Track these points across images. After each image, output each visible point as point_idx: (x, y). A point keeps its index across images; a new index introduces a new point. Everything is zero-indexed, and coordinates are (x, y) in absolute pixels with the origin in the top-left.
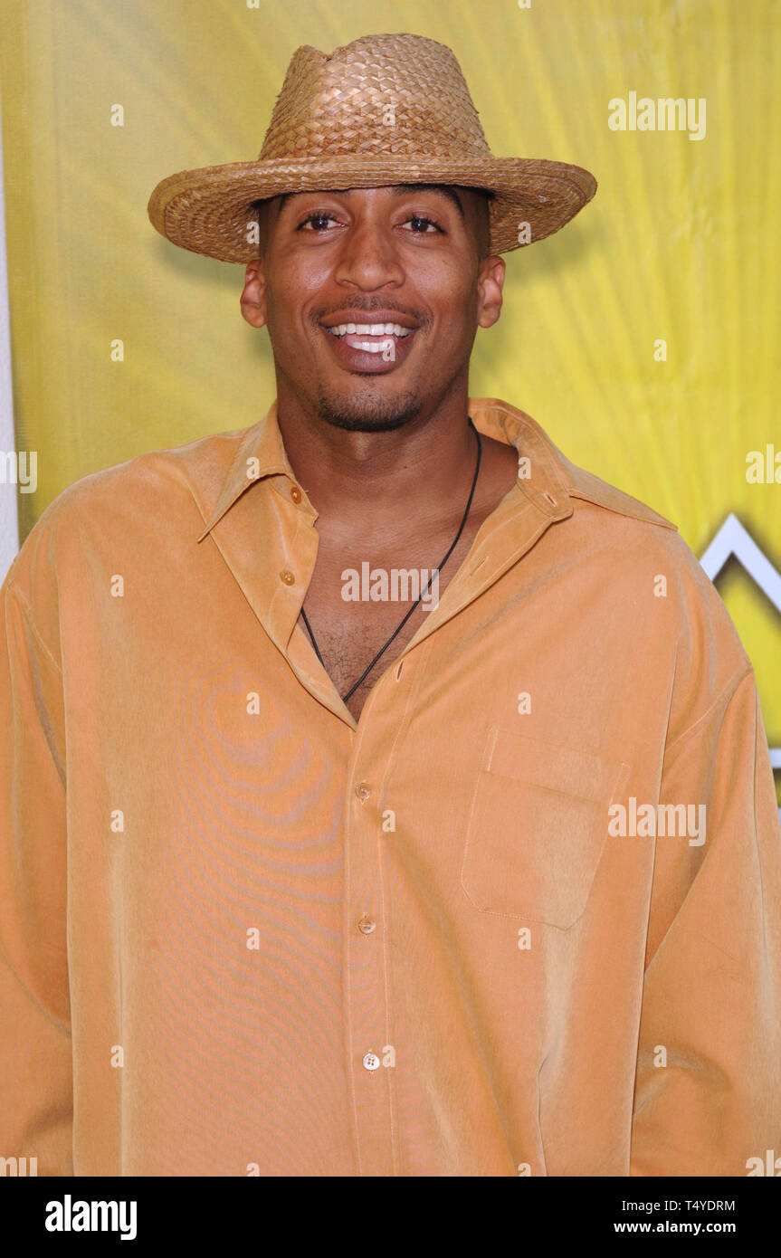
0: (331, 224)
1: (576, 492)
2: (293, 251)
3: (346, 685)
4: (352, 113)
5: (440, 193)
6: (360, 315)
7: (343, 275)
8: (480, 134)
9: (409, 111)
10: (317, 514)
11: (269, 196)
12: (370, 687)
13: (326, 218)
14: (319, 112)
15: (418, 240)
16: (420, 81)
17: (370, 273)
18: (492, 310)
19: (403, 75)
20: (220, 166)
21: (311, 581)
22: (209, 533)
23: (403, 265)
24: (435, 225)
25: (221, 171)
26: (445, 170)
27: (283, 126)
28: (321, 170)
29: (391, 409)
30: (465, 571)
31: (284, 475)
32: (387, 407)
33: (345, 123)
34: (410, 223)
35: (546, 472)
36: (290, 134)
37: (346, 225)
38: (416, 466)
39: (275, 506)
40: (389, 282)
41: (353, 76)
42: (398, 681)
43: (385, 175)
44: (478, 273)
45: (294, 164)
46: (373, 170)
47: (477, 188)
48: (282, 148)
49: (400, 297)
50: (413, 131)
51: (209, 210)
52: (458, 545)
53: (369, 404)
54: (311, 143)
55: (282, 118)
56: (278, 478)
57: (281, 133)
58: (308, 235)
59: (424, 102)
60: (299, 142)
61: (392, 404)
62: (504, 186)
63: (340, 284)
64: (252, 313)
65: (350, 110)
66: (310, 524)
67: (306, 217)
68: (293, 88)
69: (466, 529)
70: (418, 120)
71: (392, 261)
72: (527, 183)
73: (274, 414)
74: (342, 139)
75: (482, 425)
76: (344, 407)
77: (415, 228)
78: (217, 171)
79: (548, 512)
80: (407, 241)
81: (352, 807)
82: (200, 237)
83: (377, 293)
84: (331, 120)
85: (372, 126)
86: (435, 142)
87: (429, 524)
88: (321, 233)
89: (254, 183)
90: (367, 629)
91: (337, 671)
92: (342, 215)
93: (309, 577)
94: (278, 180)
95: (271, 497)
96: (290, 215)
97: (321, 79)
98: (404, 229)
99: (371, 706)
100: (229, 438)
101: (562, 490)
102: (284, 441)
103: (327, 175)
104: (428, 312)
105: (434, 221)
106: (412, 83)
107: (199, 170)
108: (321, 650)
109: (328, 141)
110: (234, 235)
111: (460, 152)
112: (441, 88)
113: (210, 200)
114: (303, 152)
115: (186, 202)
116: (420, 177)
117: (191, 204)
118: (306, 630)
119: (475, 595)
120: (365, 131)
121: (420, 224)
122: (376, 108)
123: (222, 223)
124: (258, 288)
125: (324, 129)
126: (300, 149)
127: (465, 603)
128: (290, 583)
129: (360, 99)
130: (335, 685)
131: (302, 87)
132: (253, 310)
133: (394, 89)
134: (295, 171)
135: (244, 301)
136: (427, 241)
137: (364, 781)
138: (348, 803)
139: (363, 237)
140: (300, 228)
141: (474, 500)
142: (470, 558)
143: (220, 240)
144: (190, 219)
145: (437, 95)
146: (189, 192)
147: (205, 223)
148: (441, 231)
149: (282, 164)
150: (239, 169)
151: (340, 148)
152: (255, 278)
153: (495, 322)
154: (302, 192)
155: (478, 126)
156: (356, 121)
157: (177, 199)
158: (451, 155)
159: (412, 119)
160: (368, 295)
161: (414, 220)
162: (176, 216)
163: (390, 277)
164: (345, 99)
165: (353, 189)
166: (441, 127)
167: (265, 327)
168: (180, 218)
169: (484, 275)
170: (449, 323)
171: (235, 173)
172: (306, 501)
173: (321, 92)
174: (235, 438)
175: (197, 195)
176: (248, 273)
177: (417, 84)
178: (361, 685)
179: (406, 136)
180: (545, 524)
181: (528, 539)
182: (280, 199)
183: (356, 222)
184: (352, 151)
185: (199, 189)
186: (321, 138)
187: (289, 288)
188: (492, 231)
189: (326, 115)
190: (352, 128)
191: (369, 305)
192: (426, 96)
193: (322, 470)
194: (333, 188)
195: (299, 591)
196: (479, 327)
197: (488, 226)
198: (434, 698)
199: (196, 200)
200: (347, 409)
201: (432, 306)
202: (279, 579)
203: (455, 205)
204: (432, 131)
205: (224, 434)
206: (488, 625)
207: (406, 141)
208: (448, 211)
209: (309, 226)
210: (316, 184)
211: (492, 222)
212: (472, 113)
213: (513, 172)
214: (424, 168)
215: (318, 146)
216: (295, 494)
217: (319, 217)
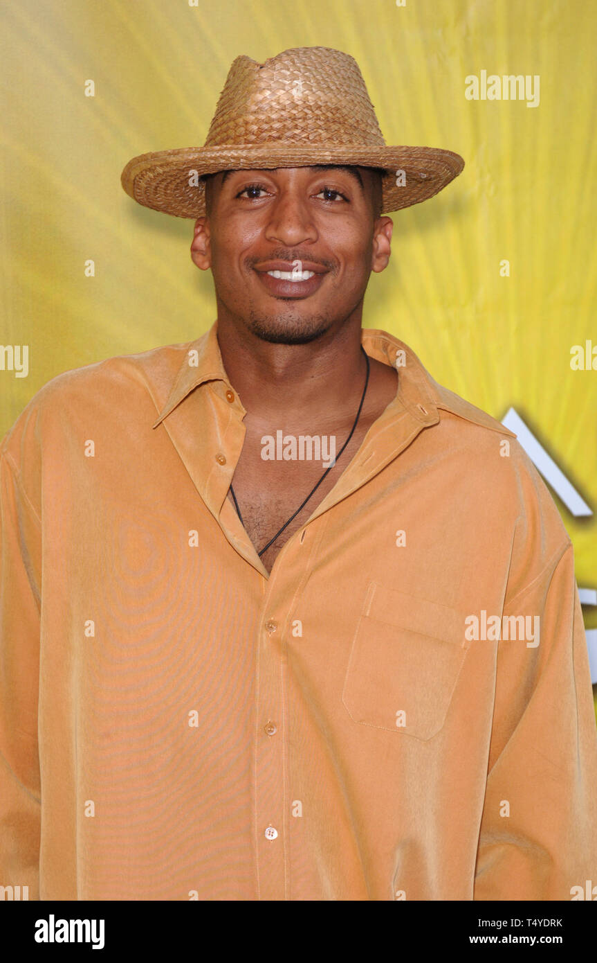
0: (263, 194)
1: (442, 405)
2: (233, 213)
3: (262, 544)
4: (279, 109)
5: (346, 172)
6: (284, 264)
7: (271, 233)
8: (376, 125)
9: (323, 108)
10: (245, 412)
11: (214, 172)
12: (280, 547)
13: (258, 189)
14: (254, 108)
15: (329, 207)
16: (331, 84)
17: (292, 232)
18: (383, 258)
19: (318, 80)
20: (179, 150)
21: (238, 463)
22: (161, 422)
23: (317, 226)
24: (341, 195)
25: (178, 153)
26: (351, 155)
27: (226, 117)
28: (256, 154)
29: (308, 326)
30: (356, 463)
31: (222, 380)
32: (303, 325)
33: (274, 116)
34: (323, 194)
35: (420, 388)
36: (231, 124)
37: (274, 195)
38: (321, 376)
39: (212, 403)
40: (307, 240)
41: (280, 80)
42: (302, 544)
43: (305, 159)
44: (374, 230)
45: (235, 149)
46: (295, 155)
47: (374, 168)
48: (225, 134)
49: (314, 250)
50: (325, 123)
51: (169, 181)
52: (351, 441)
53: (290, 322)
54: (248, 132)
55: (225, 111)
56: (216, 383)
57: (224, 122)
58: (245, 202)
59: (334, 100)
60: (238, 131)
61: (307, 323)
62: (395, 166)
63: (269, 240)
64: (200, 259)
65: (278, 107)
66: (240, 418)
67: (243, 189)
68: (233, 87)
69: (357, 429)
70: (329, 115)
71: (309, 223)
72: (412, 164)
73: (215, 333)
74: (272, 129)
75: (369, 349)
76: (271, 326)
77: (327, 198)
78: (176, 153)
79: (421, 419)
80: (320, 208)
81: (262, 638)
82: (160, 200)
83: (297, 248)
84: (263, 114)
85: (295, 119)
86: (342, 131)
87: (329, 423)
88: (254, 200)
89: (204, 162)
90: (279, 502)
91: (255, 533)
92: (270, 187)
93: (237, 459)
94: (223, 161)
95: (209, 396)
96: (230, 186)
97: (256, 82)
98: (318, 198)
99: (280, 562)
100: (176, 349)
101: (431, 403)
102: (222, 354)
103: (260, 158)
104: (335, 259)
105: (341, 192)
106: (325, 86)
107: (161, 152)
108: (243, 516)
109: (261, 131)
110: (186, 198)
111: (361, 139)
112: (347, 89)
113: (170, 174)
114: (241, 138)
115: (151, 175)
116: (331, 160)
117: (154, 176)
118: (233, 500)
119: (364, 481)
120: (289, 123)
121: (330, 195)
122: (297, 105)
123: (178, 189)
124: (204, 240)
125: (258, 121)
126: (239, 136)
127: (357, 486)
128: (222, 464)
129: (286, 98)
130: (253, 543)
131: (241, 87)
132: (201, 257)
133: (312, 90)
134: (236, 155)
135: (194, 249)
136: (335, 207)
137: (272, 619)
138: (259, 636)
139: (286, 205)
140: (238, 196)
141: (364, 407)
142: (361, 452)
143: (175, 201)
144: (153, 187)
145: (344, 95)
146: (153, 168)
147: (165, 189)
148: (346, 200)
149: (226, 149)
150: (193, 152)
151: (270, 136)
152: (202, 231)
153: (385, 267)
154: (240, 169)
155: (374, 118)
156: (282, 116)
157: (144, 172)
158: (354, 141)
159: (324, 114)
160: (291, 249)
161: (326, 192)
162: (143, 184)
163: (307, 236)
164: (274, 98)
165: (279, 168)
166: (346, 120)
167: (209, 270)
168: (145, 186)
169: (378, 231)
170: (353, 269)
171: (190, 155)
172: (237, 401)
173: (256, 92)
174: (182, 349)
175: (161, 171)
176: (197, 226)
177: (328, 87)
178: (272, 545)
179: (320, 127)
180: (419, 429)
181: (405, 439)
182: (223, 174)
183: (281, 193)
184: (279, 138)
185: (161, 166)
186: (255, 128)
187: (229, 241)
188: (384, 196)
189: (259, 110)
190: (279, 120)
191: (291, 256)
192: (335, 96)
193: (250, 377)
194: (265, 167)
195: (229, 470)
196: (372, 272)
197: (381, 193)
198: (329, 558)
199: (159, 174)
200: (273, 328)
201: (339, 256)
202: (214, 460)
203: (357, 180)
204: (340, 123)
205: (173, 346)
206: (371, 504)
207: (320, 131)
208: (351, 184)
209: (245, 195)
210: (251, 164)
211: (384, 190)
212: (369, 107)
213: (402, 157)
214: (334, 154)
215: (253, 134)
216: (229, 396)
217: (253, 187)
